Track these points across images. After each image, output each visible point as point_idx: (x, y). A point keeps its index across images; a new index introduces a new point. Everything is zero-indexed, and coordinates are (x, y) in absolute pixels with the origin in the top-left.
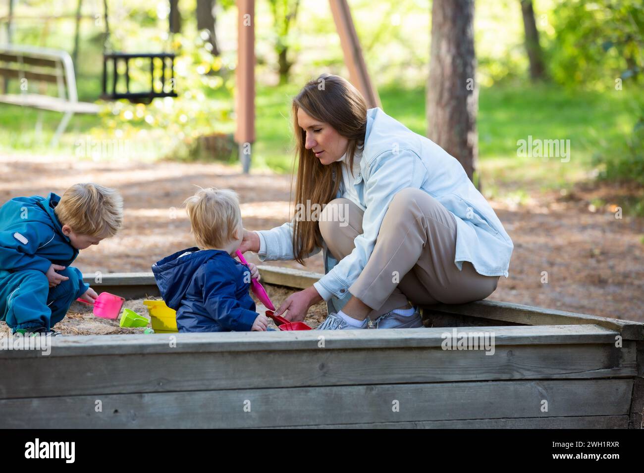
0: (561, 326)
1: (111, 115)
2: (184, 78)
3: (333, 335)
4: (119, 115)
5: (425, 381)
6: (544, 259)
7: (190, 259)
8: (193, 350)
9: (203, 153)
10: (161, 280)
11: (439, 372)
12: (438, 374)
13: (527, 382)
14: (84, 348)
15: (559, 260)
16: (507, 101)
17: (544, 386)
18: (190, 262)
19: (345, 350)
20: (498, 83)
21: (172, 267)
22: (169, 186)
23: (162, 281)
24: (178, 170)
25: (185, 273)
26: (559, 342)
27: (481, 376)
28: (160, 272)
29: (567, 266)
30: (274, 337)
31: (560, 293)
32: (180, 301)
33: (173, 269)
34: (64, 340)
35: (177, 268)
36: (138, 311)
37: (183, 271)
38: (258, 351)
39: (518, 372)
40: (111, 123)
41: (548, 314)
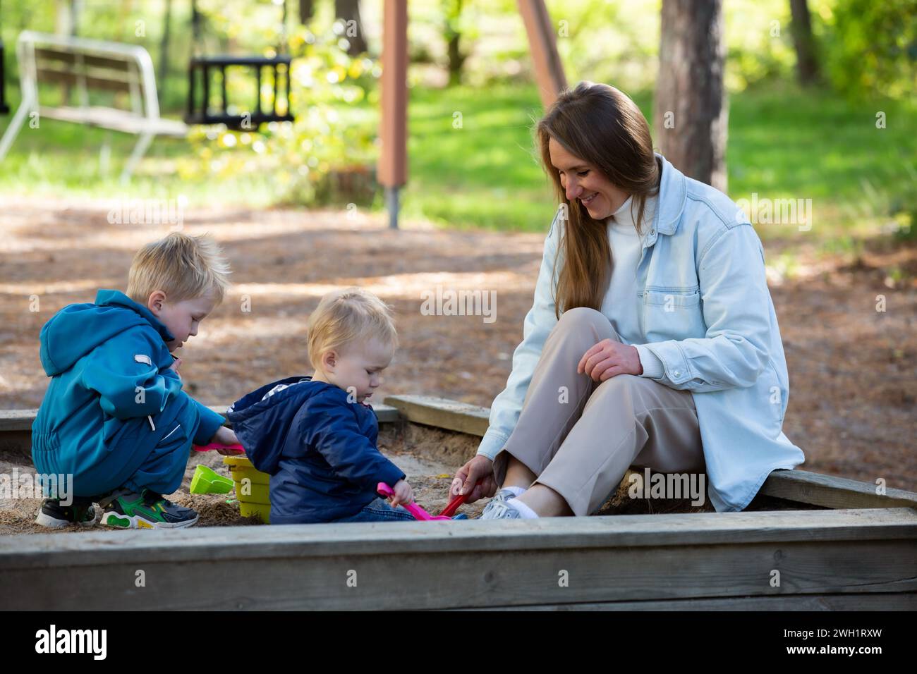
0: (856, 511)
1: (205, 141)
2: (308, 89)
3: (506, 528)
4: (216, 140)
5: (648, 598)
6: (822, 365)
7: (289, 396)
8: (291, 554)
9: (335, 196)
10: (245, 432)
11: (670, 584)
12: (668, 587)
13: (804, 598)
14: (122, 553)
15: (843, 367)
16: (766, 115)
17: (830, 604)
18: (288, 403)
19: (525, 552)
20: (752, 86)
21: (262, 411)
22: (282, 248)
23: (247, 434)
24: (297, 222)
25: (282, 418)
26: (854, 537)
27: (733, 589)
28: (241, 421)
29: (856, 376)
30: (416, 532)
31: (846, 418)
32: (278, 463)
33: (262, 413)
34: (90, 539)
35: (269, 411)
36: (220, 466)
37: (279, 416)
38: (390, 555)
39: (790, 582)
40: (205, 152)
41: (836, 489)
